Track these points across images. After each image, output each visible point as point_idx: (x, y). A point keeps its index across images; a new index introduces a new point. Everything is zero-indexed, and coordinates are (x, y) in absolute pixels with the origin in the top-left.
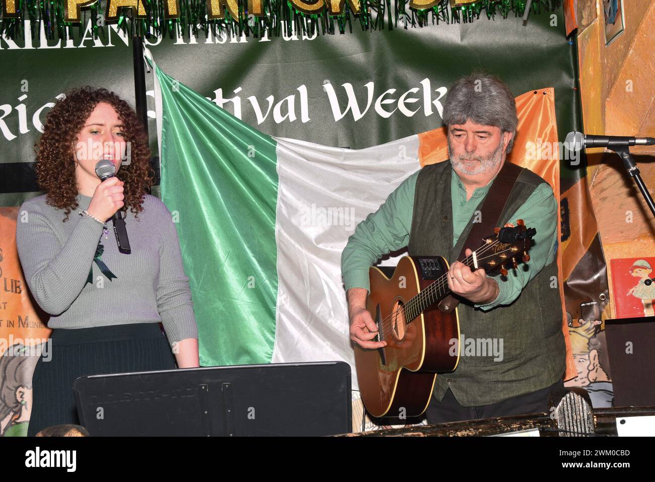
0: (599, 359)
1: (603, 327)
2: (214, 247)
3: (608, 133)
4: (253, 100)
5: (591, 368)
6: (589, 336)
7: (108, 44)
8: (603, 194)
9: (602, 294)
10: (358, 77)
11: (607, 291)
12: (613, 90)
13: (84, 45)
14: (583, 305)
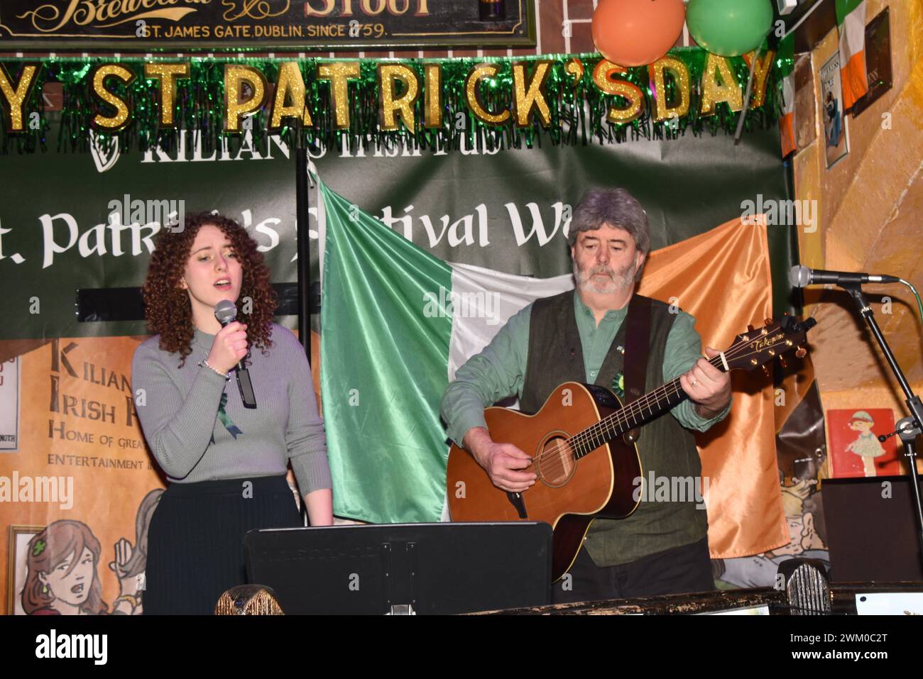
0: (814, 523)
1: (819, 487)
2: (379, 385)
3: (829, 268)
4: (426, 220)
5: (805, 533)
6: (803, 497)
7: (266, 155)
8: (822, 336)
9: (818, 450)
10: (545, 197)
11: (824, 446)
12: (835, 219)
13: (241, 157)
14: (797, 461)
